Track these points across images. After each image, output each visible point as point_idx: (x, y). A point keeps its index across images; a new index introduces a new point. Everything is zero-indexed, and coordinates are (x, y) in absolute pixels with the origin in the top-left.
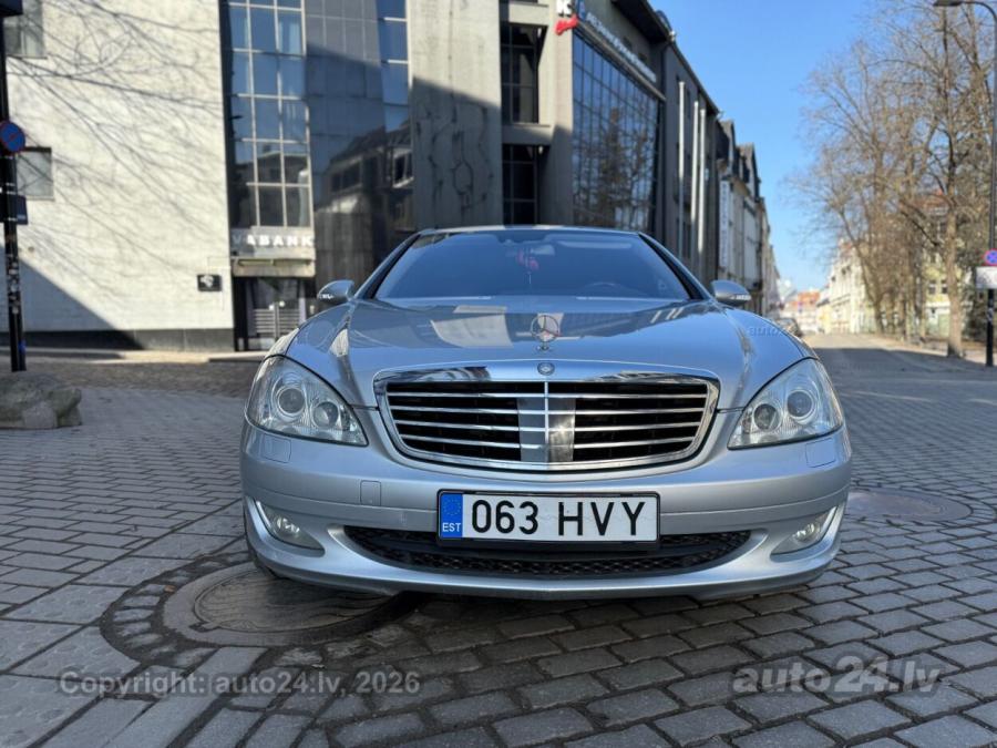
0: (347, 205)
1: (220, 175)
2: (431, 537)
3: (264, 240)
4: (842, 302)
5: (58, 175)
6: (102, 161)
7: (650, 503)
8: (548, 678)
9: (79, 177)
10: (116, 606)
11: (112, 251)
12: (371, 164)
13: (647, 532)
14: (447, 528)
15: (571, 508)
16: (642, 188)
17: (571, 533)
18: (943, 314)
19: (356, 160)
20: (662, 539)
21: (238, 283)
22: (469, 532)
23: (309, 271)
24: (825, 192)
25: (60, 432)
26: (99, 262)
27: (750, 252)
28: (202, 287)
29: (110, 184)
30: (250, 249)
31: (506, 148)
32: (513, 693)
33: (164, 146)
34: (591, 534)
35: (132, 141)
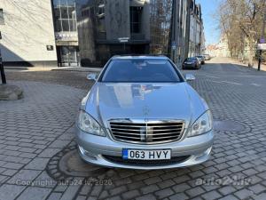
0: (86, 21)
1: (51, 17)
2: (121, 158)
3: (64, 35)
4: (222, 48)
5: (5, 17)
6: (17, 13)
7: (169, 151)
8: (147, 185)
9: (11, 18)
10: (48, 164)
11: (22, 39)
12: (92, 10)
13: (168, 157)
14: (124, 156)
15: (152, 153)
16: (169, 17)
17: (152, 158)
18: (249, 53)
19: (88, 8)
20: (172, 158)
21: (58, 48)
22: (129, 158)
23: (77, 44)
24: (219, 18)
25: (19, 101)
26: (19, 42)
27: (198, 35)
28: (48, 49)
29: (20, 20)
30: (61, 38)
31: (131, 8)
32: (139, 190)
33: (34, 8)
34: (156, 158)
35: (25, 7)
